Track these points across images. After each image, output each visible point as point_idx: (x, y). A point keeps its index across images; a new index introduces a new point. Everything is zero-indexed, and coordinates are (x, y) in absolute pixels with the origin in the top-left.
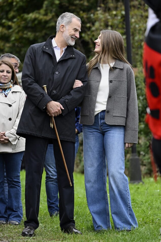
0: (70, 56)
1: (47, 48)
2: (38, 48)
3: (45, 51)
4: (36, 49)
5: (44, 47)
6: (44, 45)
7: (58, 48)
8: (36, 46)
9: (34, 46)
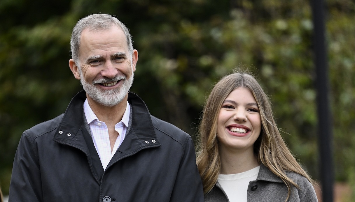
0: (143, 145)
1: (69, 135)
2: (42, 137)
3: (63, 143)
4: (37, 140)
5: (61, 132)
6: (61, 127)
7: (99, 124)
8: (38, 130)
9: (31, 133)
